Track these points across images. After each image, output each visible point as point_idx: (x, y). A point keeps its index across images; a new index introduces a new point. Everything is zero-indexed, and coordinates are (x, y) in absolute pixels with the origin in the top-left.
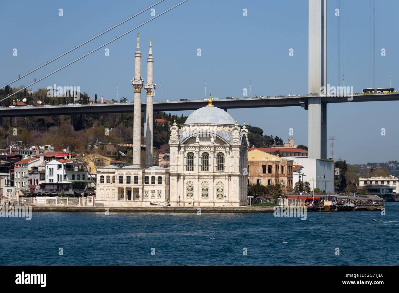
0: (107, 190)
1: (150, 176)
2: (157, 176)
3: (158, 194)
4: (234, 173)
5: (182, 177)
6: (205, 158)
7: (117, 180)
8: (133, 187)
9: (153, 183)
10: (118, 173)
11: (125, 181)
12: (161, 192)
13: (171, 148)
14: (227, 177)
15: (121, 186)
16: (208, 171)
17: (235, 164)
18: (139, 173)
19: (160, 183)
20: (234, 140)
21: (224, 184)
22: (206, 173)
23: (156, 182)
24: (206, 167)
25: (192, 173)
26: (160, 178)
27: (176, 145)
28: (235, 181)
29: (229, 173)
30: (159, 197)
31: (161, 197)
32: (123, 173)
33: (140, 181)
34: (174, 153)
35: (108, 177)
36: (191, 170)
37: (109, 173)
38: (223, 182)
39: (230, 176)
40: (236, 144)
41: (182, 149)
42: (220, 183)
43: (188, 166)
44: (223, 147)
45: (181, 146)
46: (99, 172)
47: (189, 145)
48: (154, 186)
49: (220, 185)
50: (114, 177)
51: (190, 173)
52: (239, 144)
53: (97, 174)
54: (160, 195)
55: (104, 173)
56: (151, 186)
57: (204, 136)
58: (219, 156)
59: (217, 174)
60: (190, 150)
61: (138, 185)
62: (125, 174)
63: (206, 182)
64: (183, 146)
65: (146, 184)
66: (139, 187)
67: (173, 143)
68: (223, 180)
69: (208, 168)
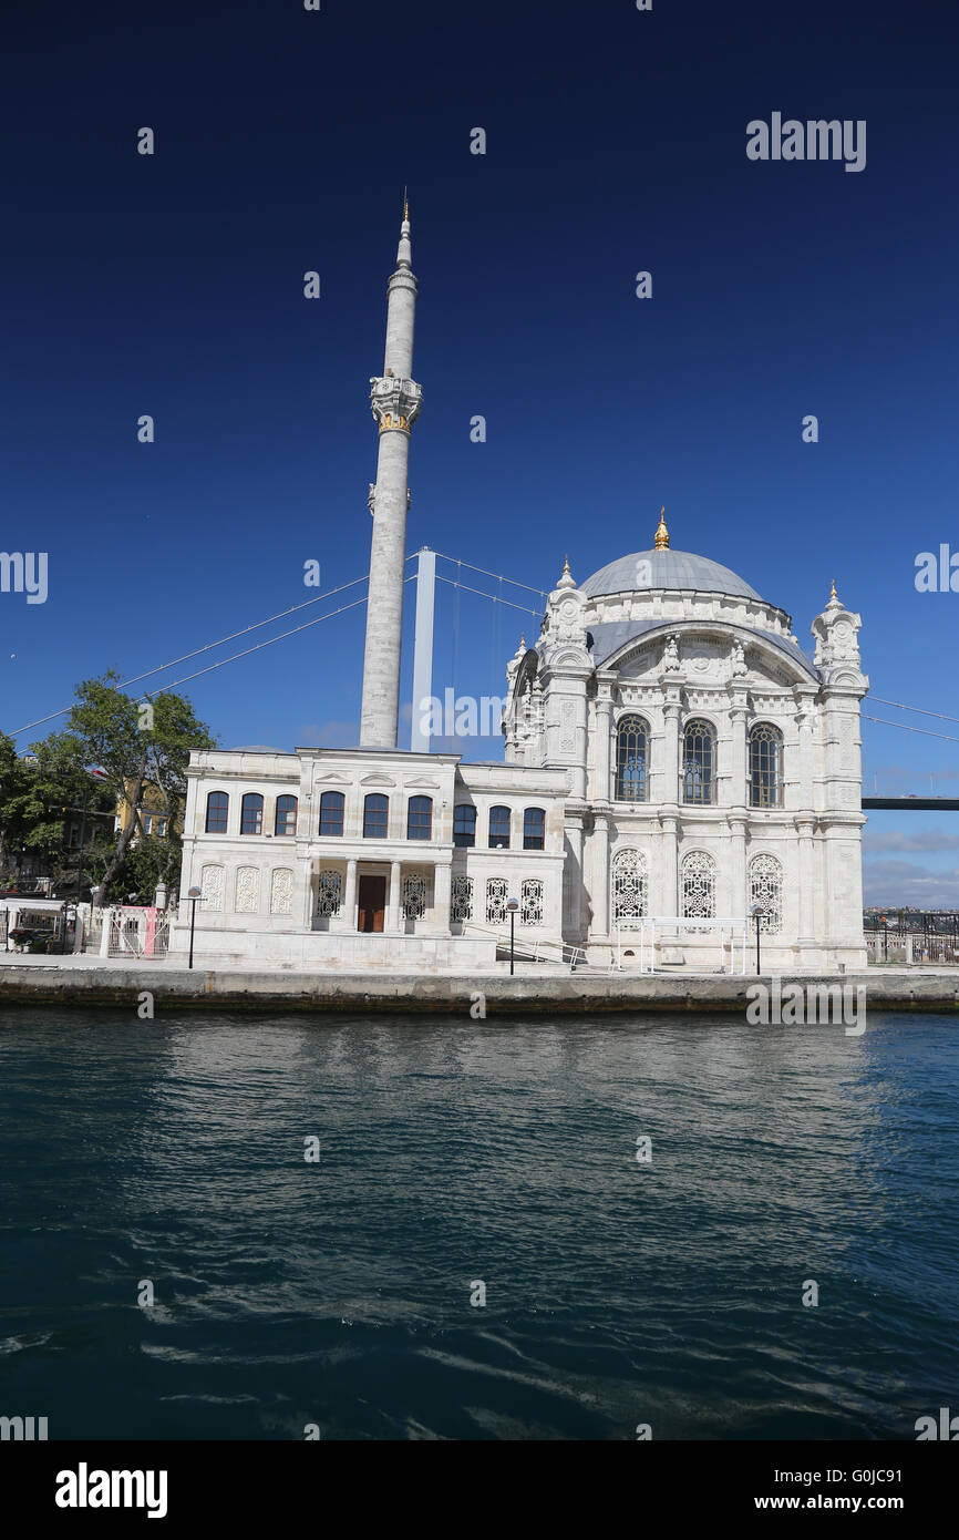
0: (244, 873)
1: (483, 804)
2: (518, 806)
3: (525, 903)
4: (842, 814)
5: (600, 824)
6: (698, 743)
7: (307, 816)
8: (401, 859)
9: (499, 839)
10: (319, 774)
11: (353, 820)
12: (538, 892)
13: (556, 685)
14: (807, 831)
15: (330, 847)
16: (711, 802)
17: (844, 773)
18: (436, 780)
19: (534, 842)
20: (837, 665)
21: (785, 863)
22: (703, 812)
23: (517, 836)
24: (703, 784)
25: (641, 808)
26: (535, 816)
27: (580, 669)
28: (845, 850)
29: (819, 815)
30: (532, 916)
31: (538, 915)
32: (349, 778)
33: (442, 823)
34: (566, 709)
35: (252, 803)
36: (637, 796)
37: (256, 777)
38: (778, 856)
39: (821, 825)
40: (845, 682)
41: (604, 693)
42: (764, 860)
43: (622, 775)
44: (777, 698)
45: (602, 676)
46: (203, 774)
47: (630, 680)
48: (503, 859)
49: (764, 870)
50: (286, 804)
51: (632, 811)
52: (862, 682)
53: (192, 782)
54: (536, 906)
55: (228, 776)
56: (485, 855)
57: (695, 644)
58: (759, 737)
59: (754, 818)
60: (632, 703)
61: (431, 848)
62: (356, 783)
63: (700, 852)
64: (611, 680)
65: (463, 849)
66: (436, 860)
67: (567, 663)
68: (776, 843)
69: (707, 788)
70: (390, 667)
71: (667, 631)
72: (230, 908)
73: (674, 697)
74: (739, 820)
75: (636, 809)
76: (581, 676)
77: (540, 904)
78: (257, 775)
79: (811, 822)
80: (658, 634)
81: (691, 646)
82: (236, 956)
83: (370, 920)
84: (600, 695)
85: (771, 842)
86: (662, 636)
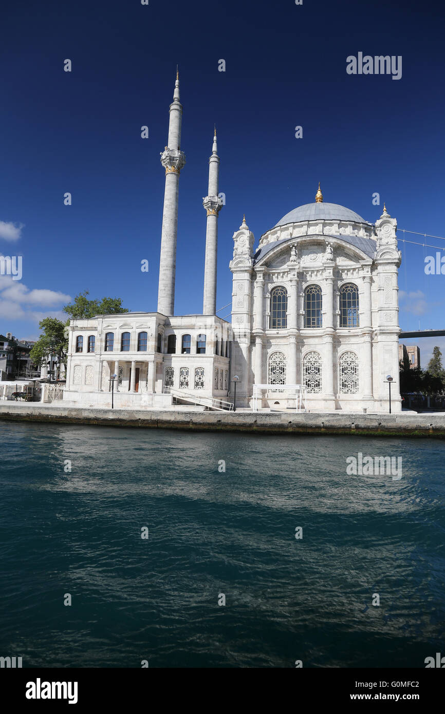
0: (88, 368)
1: (179, 334)
2: (194, 334)
3: (197, 378)
4: (386, 328)
5: (258, 341)
6: (312, 298)
7: (99, 344)
8: (135, 360)
9: (185, 350)
10: (105, 325)
11: (117, 344)
12: (202, 373)
13: (235, 276)
14: (367, 339)
15: (108, 356)
16: (319, 327)
17: (386, 306)
18: (148, 324)
19: (200, 350)
20: (382, 248)
21: (359, 355)
22: (314, 332)
23: (193, 348)
24: (316, 318)
25: (282, 332)
26: (202, 338)
27: (244, 267)
28: (387, 348)
29: (373, 329)
30: (199, 384)
31: (202, 384)
32: (115, 326)
33: (151, 343)
34: (241, 287)
36: (281, 326)
38: (356, 352)
39: (374, 335)
40: (388, 256)
41: (260, 278)
42: (350, 354)
43: (274, 316)
44: (354, 269)
45: (257, 269)
46: (74, 329)
47: (275, 270)
48: (187, 358)
49: (349, 360)
50: (91, 339)
51: (278, 333)
52: (396, 255)
53: (70, 333)
54: (202, 380)
55: (82, 329)
56: (179, 357)
57: (310, 247)
58: (346, 291)
59: (341, 333)
60: (278, 281)
61: (146, 354)
62: (118, 328)
63: (314, 352)
64: (262, 271)
65: (170, 354)
66: (148, 360)
67: (240, 265)
68: (355, 345)
69: (318, 320)
70: (167, 277)
71: (289, 243)
72: (83, 383)
73: (294, 275)
74: (328, 334)
75: (280, 332)
76: (246, 271)
77: (204, 379)
78: (92, 328)
79: (368, 333)
80: (285, 245)
81: (307, 249)
82: (75, 402)
84: (258, 279)
85: (352, 345)
86: (289, 246)
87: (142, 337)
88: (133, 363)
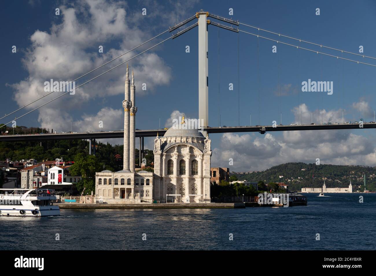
0: (104, 190)
1: (140, 179)
2: (145, 179)
3: (147, 193)
4: (206, 176)
5: (164, 179)
7: (113, 182)
9: (142, 184)
10: (114, 176)
11: (119, 183)
12: (149, 192)
13: (155, 156)
15: (116, 186)
16: (184, 175)
17: (207, 169)
18: (131, 176)
19: (148, 184)
21: (198, 185)
23: (145, 183)
25: (172, 176)
26: (148, 180)
28: (207, 182)
29: (203, 176)
30: (147, 195)
31: (149, 195)
32: (118, 176)
33: (132, 182)
34: (157, 160)
35: (105, 180)
36: (171, 174)
37: (105, 176)
38: (197, 183)
39: (203, 178)
40: (207, 153)
42: (194, 184)
43: (169, 170)
44: (197, 155)
45: (163, 154)
46: (98, 176)
47: (169, 154)
48: (143, 187)
49: (194, 186)
50: (110, 180)
51: (170, 176)
52: (210, 153)
53: (96, 177)
55: (101, 176)
56: (140, 186)
57: (182, 146)
59: (192, 177)
60: (170, 158)
61: (130, 186)
62: (120, 177)
63: (183, 183)
64: (165, 154)
65: (137, 185)
66: (132, 188)
67: (157, 152)
68: (197, 181)
69: (184, 172)
71: (175, 145)
72: (103, 195)
73: (176, 157)
74: (188, 177)
76: (159, 154)
77: (149, 193)
79: (201, 178)
80: (173, 146)
83: (123, 197)
84: (163, 157)
86: (175, 146)
87: (129, 180)
88: (126, 189)
